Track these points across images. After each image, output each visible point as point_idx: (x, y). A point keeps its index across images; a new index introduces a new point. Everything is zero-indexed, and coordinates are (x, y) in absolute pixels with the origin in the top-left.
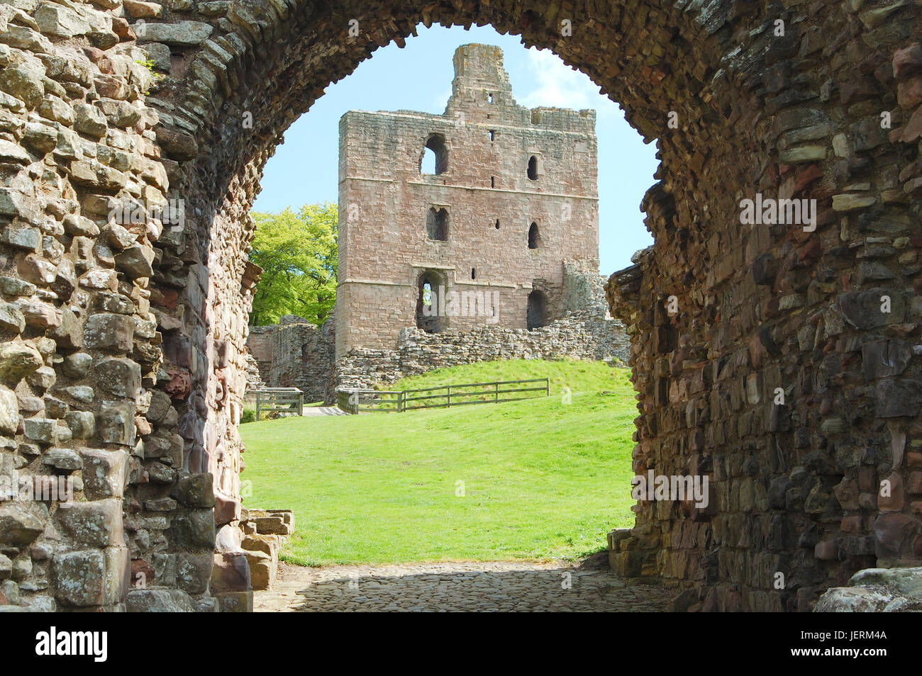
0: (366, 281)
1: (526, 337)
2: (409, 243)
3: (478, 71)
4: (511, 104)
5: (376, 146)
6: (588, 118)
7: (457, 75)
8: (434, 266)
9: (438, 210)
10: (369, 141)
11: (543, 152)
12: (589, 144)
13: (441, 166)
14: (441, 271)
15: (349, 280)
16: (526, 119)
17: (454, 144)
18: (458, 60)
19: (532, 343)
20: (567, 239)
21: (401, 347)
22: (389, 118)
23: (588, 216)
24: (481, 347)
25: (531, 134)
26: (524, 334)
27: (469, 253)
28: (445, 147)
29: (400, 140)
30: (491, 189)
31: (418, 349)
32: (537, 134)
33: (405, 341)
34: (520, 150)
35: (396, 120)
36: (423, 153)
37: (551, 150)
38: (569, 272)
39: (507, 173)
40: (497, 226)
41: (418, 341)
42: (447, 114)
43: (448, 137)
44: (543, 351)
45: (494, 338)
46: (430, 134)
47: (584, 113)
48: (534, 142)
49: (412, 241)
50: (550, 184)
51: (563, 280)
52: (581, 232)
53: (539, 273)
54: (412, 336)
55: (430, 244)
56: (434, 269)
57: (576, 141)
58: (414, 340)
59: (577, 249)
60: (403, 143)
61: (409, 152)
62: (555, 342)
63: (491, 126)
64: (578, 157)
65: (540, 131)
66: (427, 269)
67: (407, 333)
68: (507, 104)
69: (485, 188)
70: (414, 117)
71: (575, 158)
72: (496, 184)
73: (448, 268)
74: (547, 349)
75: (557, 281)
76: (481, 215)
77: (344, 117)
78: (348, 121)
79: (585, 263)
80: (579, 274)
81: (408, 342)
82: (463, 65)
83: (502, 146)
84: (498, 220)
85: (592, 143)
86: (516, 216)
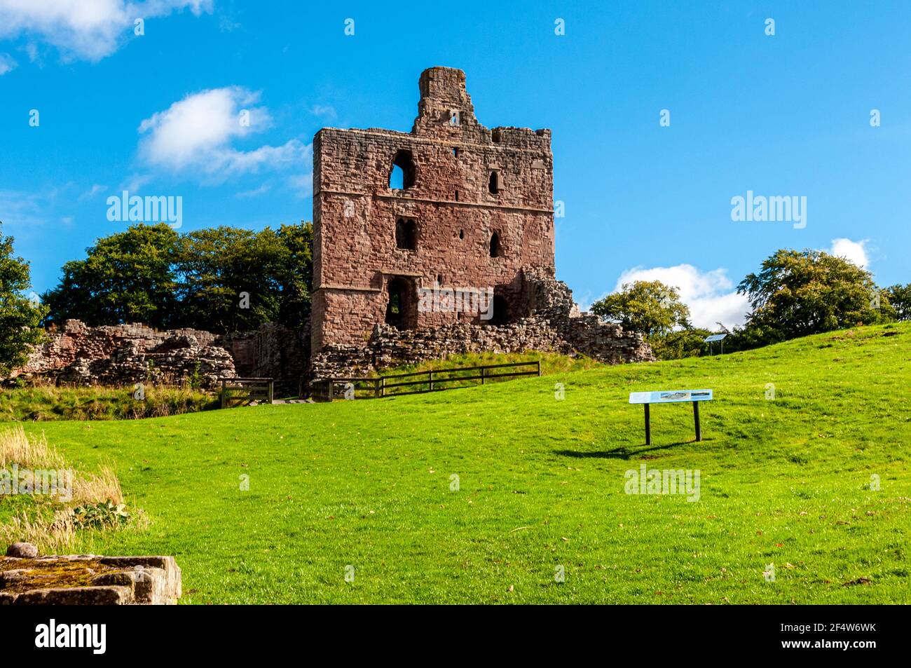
0: (339, 287)
1: (494, 334)
2: (379, 252)
3: (442, 93)
4: (473, 124)
5: (348, 162)
6: (544, 137)
7: (423, 96)
8: (403, 273)
9: (406, 221)
10: (341, 156)
11: (503, 168)
12: (545, 161)
13: (409, 181)
14: (409, 278)
15: (323, 286)
16: (487, 138)
17: (421, 160)
18: (423, 83)
19: (500, 339)
20: (526, 249)
21: (374, 343)
22: (359, 135)
23: (544, 227)
24: (452, 343)
25: (491, 151)
26: (493, 331)
27: (434, 261)
28: (412, 163)
29: (371, 156)
30: (455, 202)
31: (390, 344)
32: (497, 152)
33: (378, 337)
34: (482, 166)
35: (367, 137)
36: (392, 169)
37: (510, 166)
38: (527, 278)
39: (470, 187)
40: (462, 237)
41: (391, 337)
42: (414, 132)
43: (416, 154)
44: (511, 346)
45: (464, 334)
46: (398, 150)
47: (540, 133)
48: (495, 159)
49: (383, 250)
50: (509, 197)
51: (522, 286)
52: (538, 243)
53: (500, 280)
54: (385, 332)
55: (398, 252)
56: (403, 276)
57: (533, 158)
58: (385, 336)
59: (535, 258)
60: (373, 159)
61: (379, 167)
62: (523, 338)
63: (454, 143)
64: (535, 173)
65: (500, 149)
66: (396, 276)
67: (380, 330)
68: (469, 123)
69: (450, 201)
70: (384, 135)
71: (532, 174)
72: (460, 198)
73: (416, 275)
74: (516, 345)
75: (517, 288)
76: (446, 226)
77: (318, 134)
78: (322, 137)
79: (541, 270)
80: (537, 280)
81: (381, 338)
82: (428, 87)
83: (465, 162)
84: (461, 231)
85: (548, 159)
86: (478, 226)
